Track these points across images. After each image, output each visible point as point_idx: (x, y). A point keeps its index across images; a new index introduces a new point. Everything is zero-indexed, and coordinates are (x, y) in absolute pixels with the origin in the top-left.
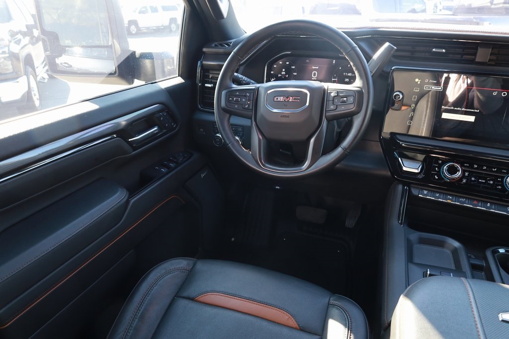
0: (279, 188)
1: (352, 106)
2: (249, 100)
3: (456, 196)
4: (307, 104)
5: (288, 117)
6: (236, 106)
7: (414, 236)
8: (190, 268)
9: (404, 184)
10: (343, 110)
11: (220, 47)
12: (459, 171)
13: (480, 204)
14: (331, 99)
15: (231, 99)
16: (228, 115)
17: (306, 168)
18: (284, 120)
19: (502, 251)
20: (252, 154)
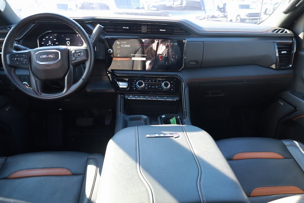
0: (61, 109)
1: (83, 57)
2: (25, 59)
3: (144, 96)
4: (60, 58)
5: (50, 66)
6: (17, 63)
7: (128, 117)
8: (3, 162)
9: (121, 94)
10: (79, 59)
11: (4, 29)
12: (143, 84)
13: (154, 98)
14: (73, 54)
15: (13, 59)
16: (13, 69)
17: (65, 92)
18: (48, 68)
19: (163, 116)
20: (32, 89)
